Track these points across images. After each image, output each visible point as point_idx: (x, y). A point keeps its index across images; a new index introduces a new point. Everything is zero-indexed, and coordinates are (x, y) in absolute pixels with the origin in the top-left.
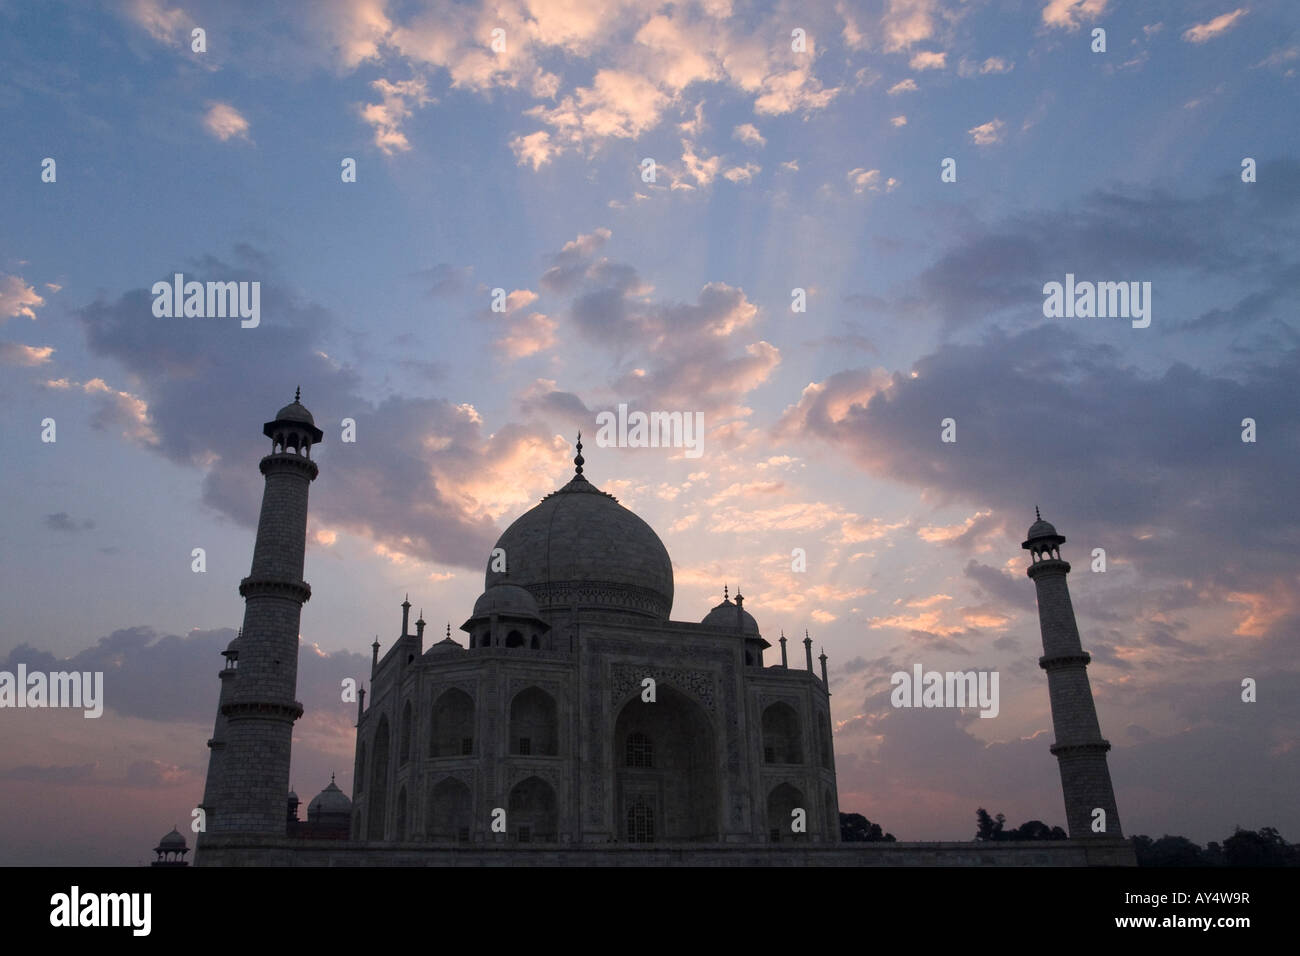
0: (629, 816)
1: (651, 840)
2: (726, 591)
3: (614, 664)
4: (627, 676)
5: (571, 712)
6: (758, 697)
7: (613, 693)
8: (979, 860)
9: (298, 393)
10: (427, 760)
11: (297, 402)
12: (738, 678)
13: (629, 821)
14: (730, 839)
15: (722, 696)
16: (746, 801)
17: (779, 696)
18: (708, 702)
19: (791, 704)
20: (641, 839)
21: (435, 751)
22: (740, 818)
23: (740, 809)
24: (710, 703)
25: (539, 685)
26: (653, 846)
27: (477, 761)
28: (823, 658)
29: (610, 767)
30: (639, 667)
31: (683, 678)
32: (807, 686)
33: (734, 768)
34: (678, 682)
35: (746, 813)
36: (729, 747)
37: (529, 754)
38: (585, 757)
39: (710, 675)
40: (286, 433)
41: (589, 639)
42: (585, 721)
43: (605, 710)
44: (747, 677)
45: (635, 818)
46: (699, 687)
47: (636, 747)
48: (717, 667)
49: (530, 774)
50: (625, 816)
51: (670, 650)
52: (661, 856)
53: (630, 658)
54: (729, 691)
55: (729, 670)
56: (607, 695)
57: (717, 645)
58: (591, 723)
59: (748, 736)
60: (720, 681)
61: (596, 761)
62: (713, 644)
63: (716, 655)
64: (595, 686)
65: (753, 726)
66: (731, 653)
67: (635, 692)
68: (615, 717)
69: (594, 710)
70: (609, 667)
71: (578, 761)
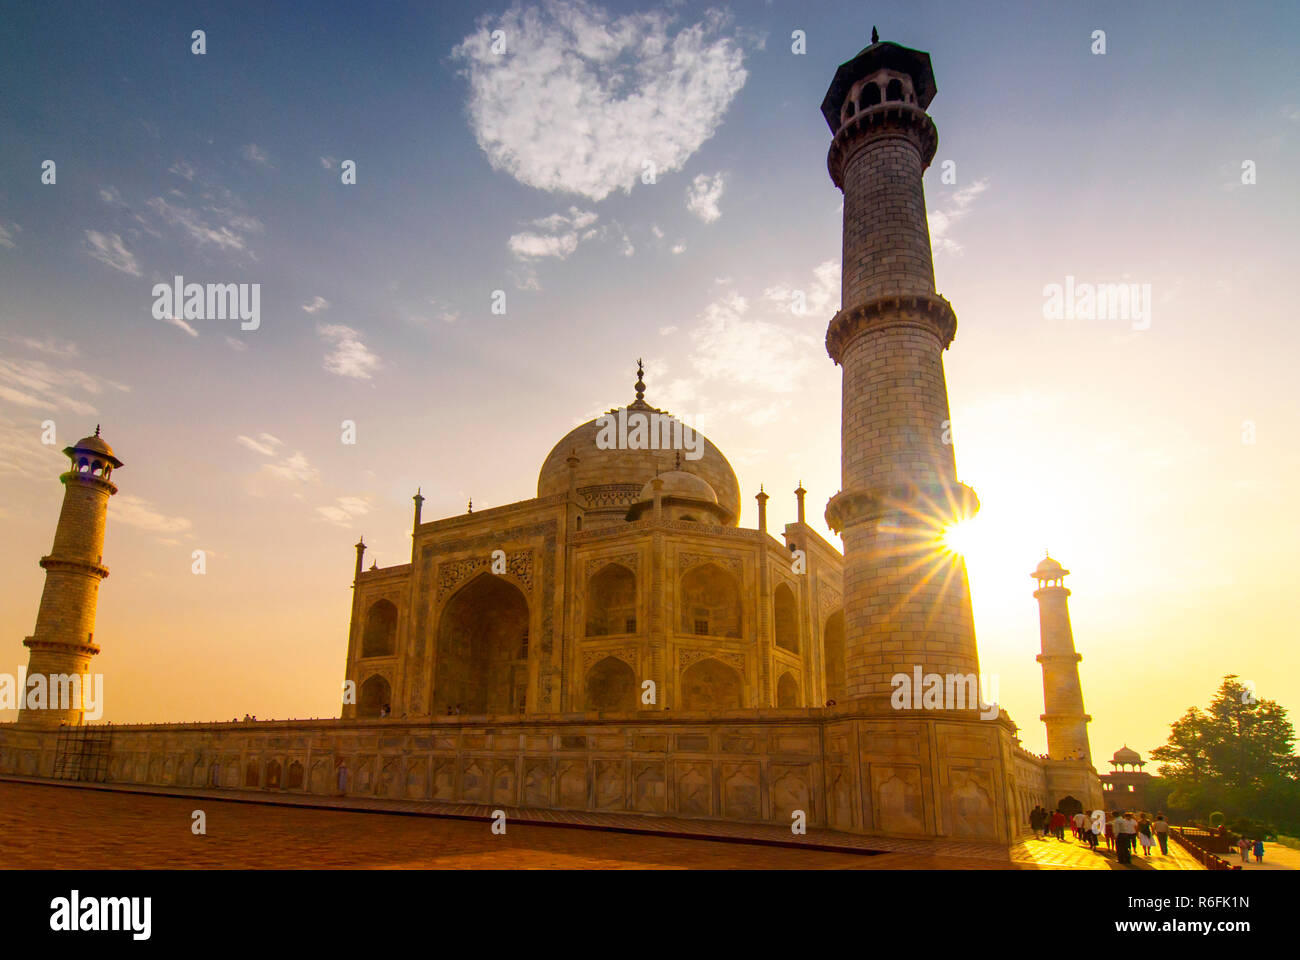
4: (454, 571)
6: (584, 564)
7: (438, 590)
12: (560, 548)
15: (541, 573)
16: (557, 681)
17: (611, 558)
18: (526, 582)
19: (624, 564)
24: (528, 582)
25: (387, 596)
28: (762, 498)
29: (430, 659)
30: (461, 561)
33: (547, 648)
35: (556, 694)
36: (544, 624)
38: (412, 654)
39: (531, 552)
41: (424, 547)
42: (414, 622)
43: (431, 607)
44: (572, 545)
46: (519, 567)
48: (539, 541)
49: (374, 672)
51: (492, 537)
53: (456, 555)
54: (550, 565)
55: (551, 542)
56: (433, 595)
57: (540, 520)
58: (419, 623)
59: (566, 610)
60: (540, 556)
61: (420, 654)
62: (536, 519)
63: (538, 529)
64: (424, 588)
65: (576, 597)
66: (554, 523)
67: (459, 585)
68: (439, 614)
69: (422, 611)
70: (437, 567)
71: (407, 655)
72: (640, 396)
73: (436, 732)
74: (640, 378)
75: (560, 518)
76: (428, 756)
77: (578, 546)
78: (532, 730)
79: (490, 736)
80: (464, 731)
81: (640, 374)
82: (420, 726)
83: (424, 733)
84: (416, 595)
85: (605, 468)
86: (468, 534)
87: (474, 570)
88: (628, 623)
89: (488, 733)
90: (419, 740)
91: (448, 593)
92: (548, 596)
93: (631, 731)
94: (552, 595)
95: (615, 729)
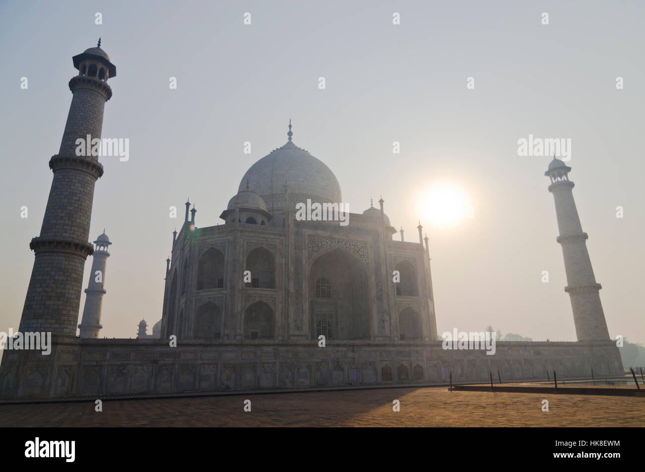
0: (318, 326)
2: (372, 202)
3: (309, 236)
4: (317, 242)
5: (284, 262)
6: (394, 257)
7: (309, 252)
8: (532, 352)
9: (99, 42)
10: (195, 291)
12: (381, 245)
13: (318, 329)
14: (377, 339)
16: (387, 317)
17: (404, 258)
18: (364, 259)
21: (200, 286)
22: (383, 328)
23: (383, 321)
24: (366, 260)
25: (264, 246)
27: (225, 292)
30: (324, 237)
31: (350, 245)
33: (379, 298)
34: (346, 247)
35: (387, 324)
36: (377, 285)
37: (258, 287)
38: (292, 290)
39: (365, 243)
40: (88, 63)
42: (292, 268)
43: (304, 262)
45: (321, 327)
46: (359, 250)
47: (322, 286)
48: (369, 239)
49: (258, 299)
50: (315, 326)
51: (342, 229)
52: (341, 349)
53: (320, 232)
56: (305, 253)
57: (369, 227)
63: (368, 232)
64: (298, 248)
65: (390, 274)
67: (322, 252)
68: (311, 266)
70: (307, 237)
72: (290, 139)
74: (290, 129)
77: (389, 247)
81: (290, 126)
86: (326, 222)
87: (332, 245)
91: (316, 255)
92: (378, 271)
94: (381, 271)
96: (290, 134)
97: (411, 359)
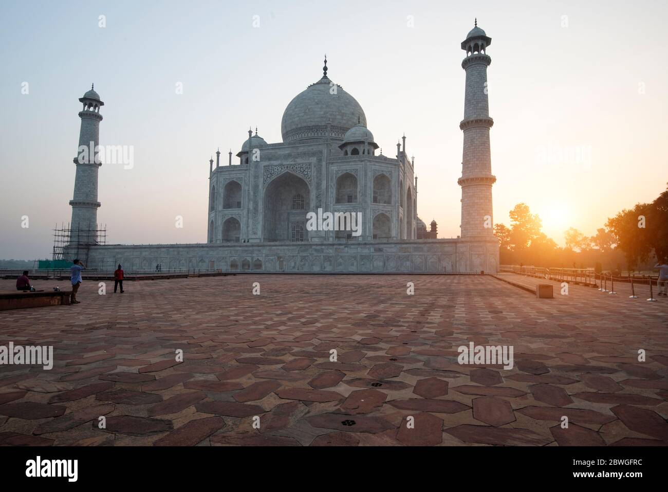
0: (293, 230)
1: (302, 240)
4: (270, 171)
5: (247, 189)
6: (335, 172)
7: (264, 179)
11: (92, 89)
12: (324, 164)
15: (315, 174)
17: (347, 170)
18: (308, 178)
19: (352, 173)
20: (297, 240)
25: (234, 180)
26: (303, 243)
29: (261, 211)
30: (276, 166)
31: (296, 168)
32: (363, 163)
34: (294, 170)
36: (317, 197)
39: (310, 164)
42: (252, 193)
43: (260, 187)
44: (329, 163)
45: (295, 232)
46: (304, 171)
47: (297, 200)
48: (313, 160)
49: (230, 216)
50: (290, 230)
51: (291, 155)
53: (272, 162)
54: (319, 171)
55: (320, 161)
56: (261, 180)
57: (314, 150)
58: (254, 193)
59: (327, 191)
60: (315, 167)
61: (256, 209)
62: (312, 149)
63: (313, 154)
64: (256, 177)
65: (331, 186)
66: (321, 152)
67: (274, 177)
68: (265, 189)
69: (256, 187)
70: (263, 168)
71: (248, 210)
72: (325, 73)
73: (323, 247)
74: (325, 64)
75: (324, 150)
76: (320, 256)
77: (332, 163)
78: (362, 246)
79: (346, 248)
80: (335, 247)
81: (326, 62)
82: (317, 245)
83: (318, 247)
84: (252, 179)
85: (322, 117)
86: (279, 153)
87: (283, 170)
88: (348, 197)
89: (345, 247)
90: (316, 250)
91: (269, 181)
92: (318, 185)
93: (398, 246)
94: (321, 184)
95: (393, 246)
96: (325, 69)
97: (254, 255)
